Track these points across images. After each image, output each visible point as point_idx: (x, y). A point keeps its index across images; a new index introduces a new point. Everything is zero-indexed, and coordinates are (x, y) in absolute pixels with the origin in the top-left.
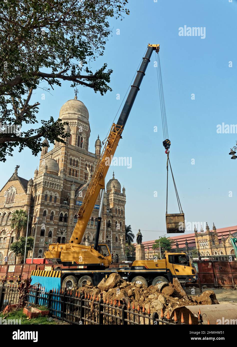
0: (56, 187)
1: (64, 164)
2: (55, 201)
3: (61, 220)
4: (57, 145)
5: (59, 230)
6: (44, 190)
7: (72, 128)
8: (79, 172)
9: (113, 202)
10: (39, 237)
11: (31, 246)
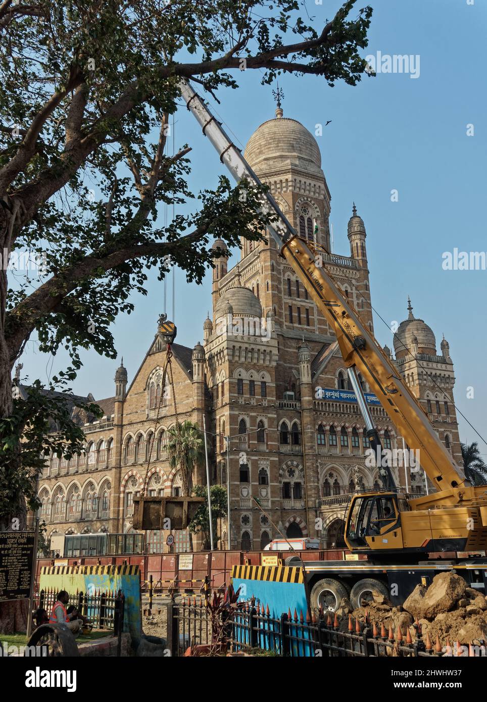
0: (262, 356)
1: (274, 296)
2: (264, 394)
3: (284, 440)
4: (249, 250)
5: (284, 467)
6: (233, 368)
7: (280, 198)
8: (315, 312)
9: (417, 382)
10: (237, 486)
11: (220, 507)
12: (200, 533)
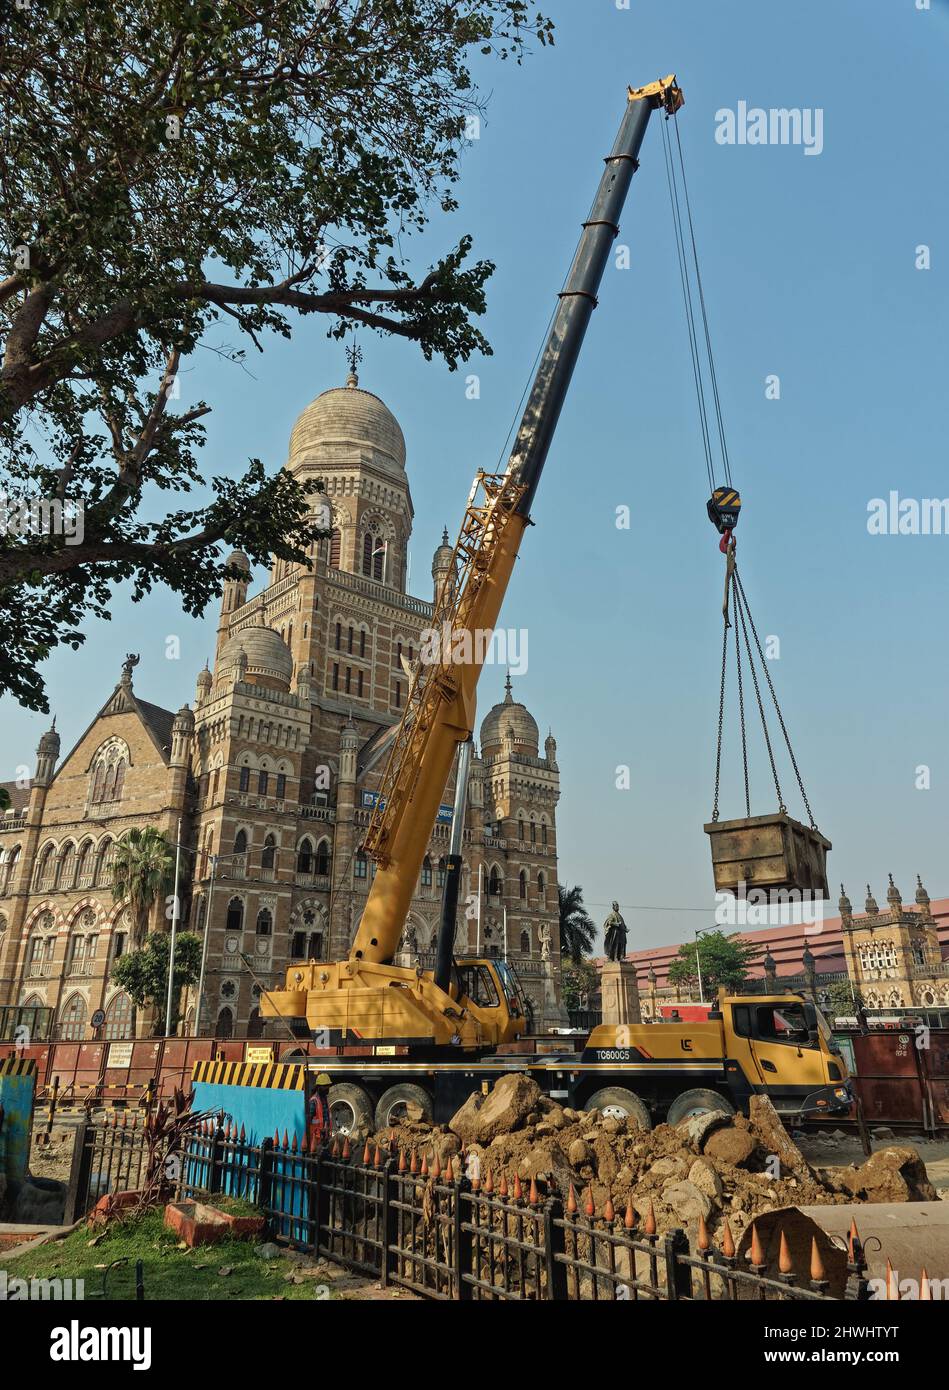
0: (284, 736)
1: (313, 646)
2: (281, 794)
3: (303, 866)
4: (283, 573)
5: (299, 908)
6: (236, 749)
7: (340, 504)
8: (373, 677)
9: (507, 794)
10: (222, 934)
11: (189, 967)
12: (151, 1008)
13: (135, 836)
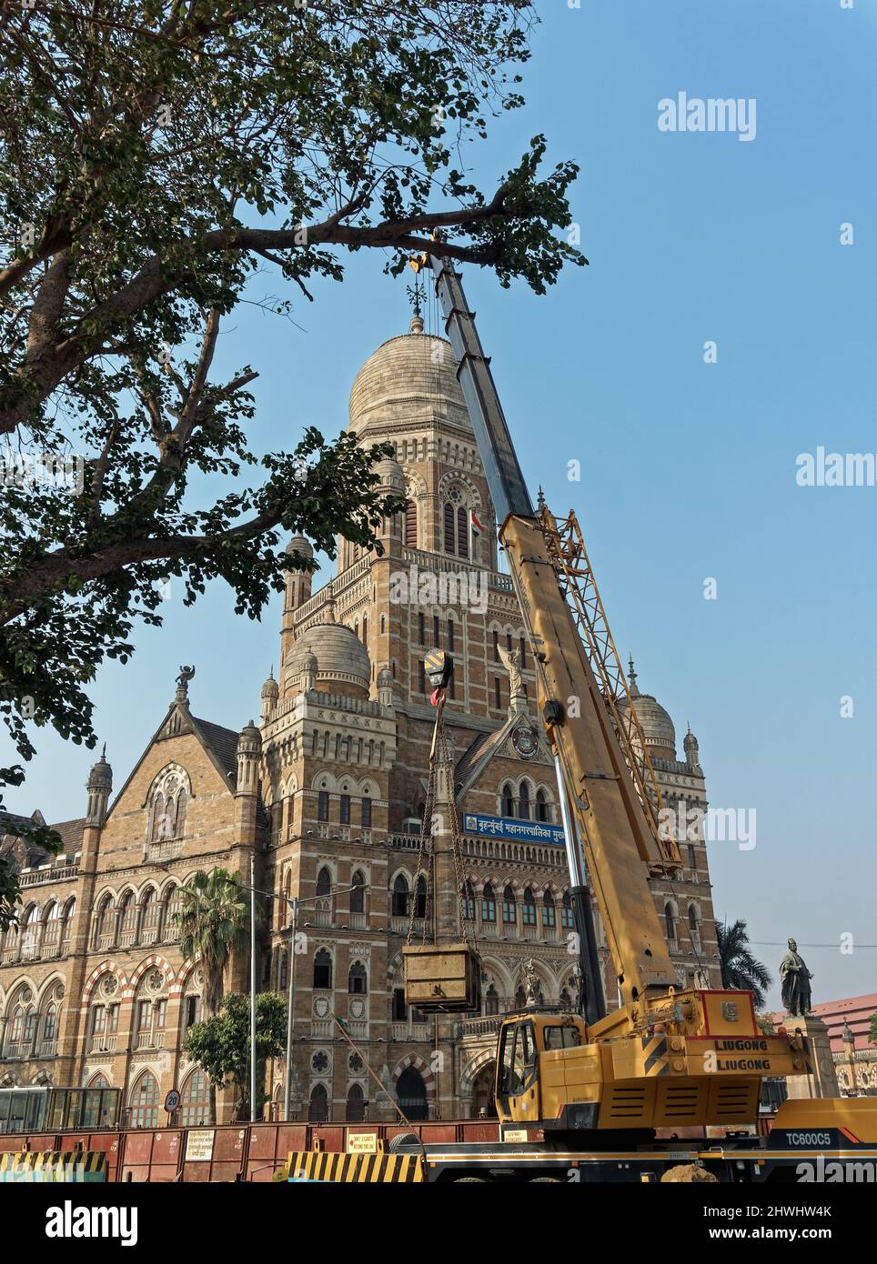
0: (366, 751)
1: (392, 642)
2: (367, 822)
3: (399, 908)
4: (351, 559)
5: (398, 959)
6: (312, 770)
7: (412, 471)
8: (466, 674)
10: (308, 995)
11: (274, 1035)
12: (232, 1086)
13: (201, 880)
